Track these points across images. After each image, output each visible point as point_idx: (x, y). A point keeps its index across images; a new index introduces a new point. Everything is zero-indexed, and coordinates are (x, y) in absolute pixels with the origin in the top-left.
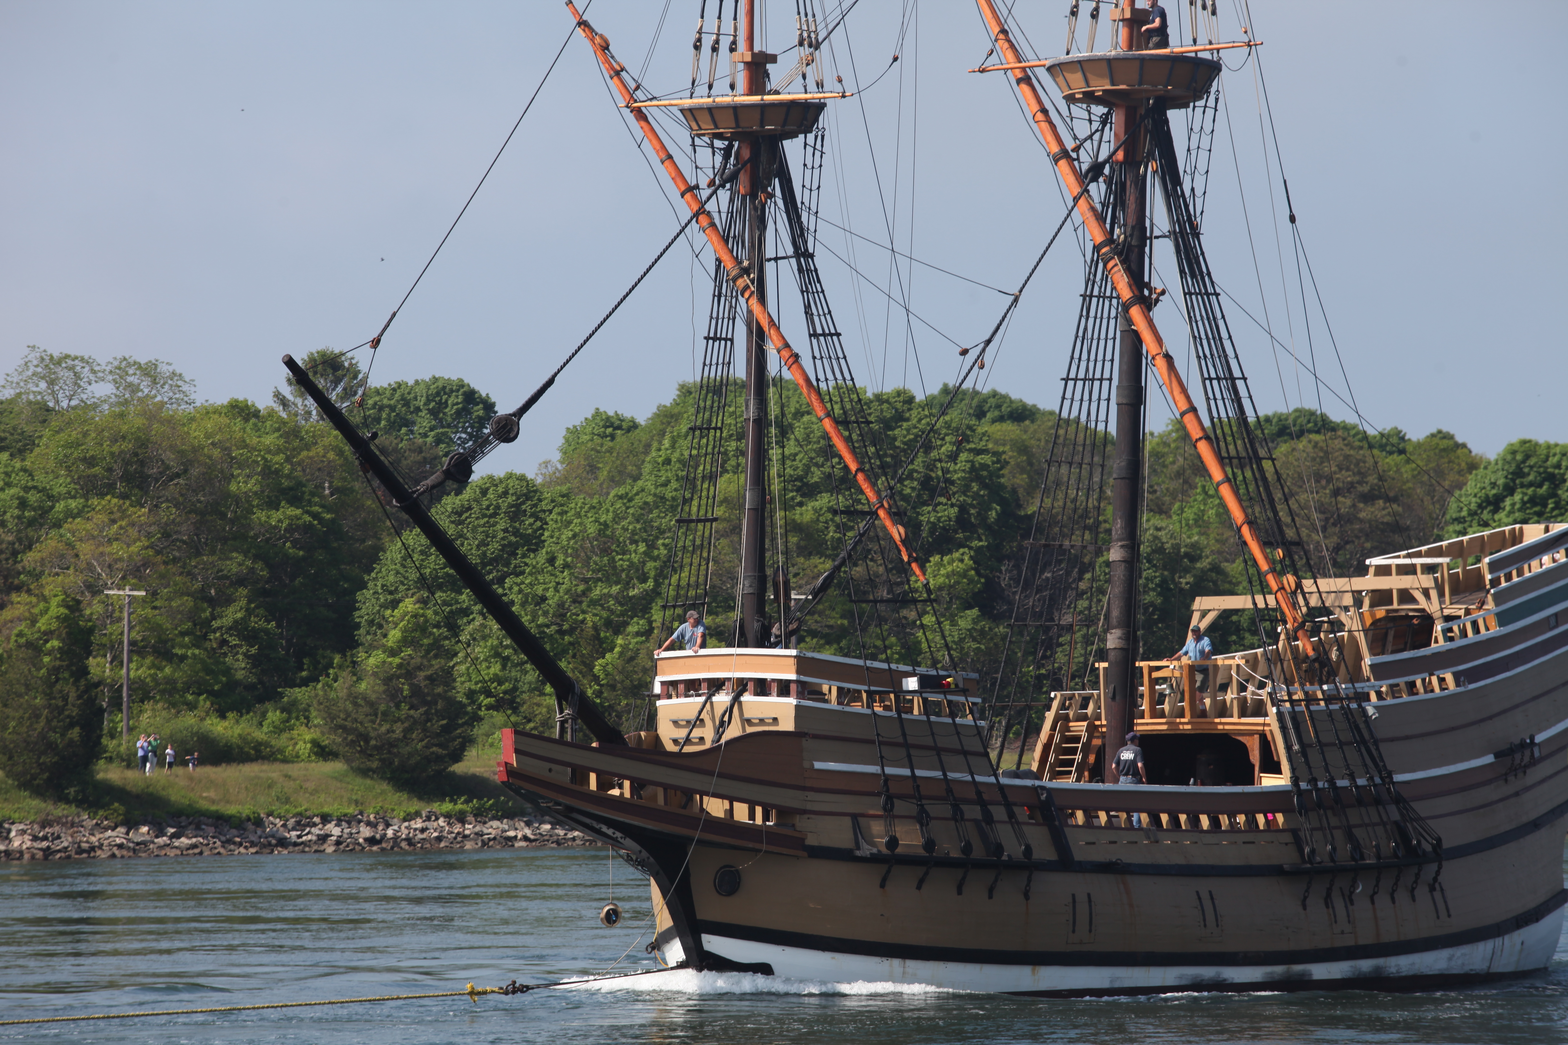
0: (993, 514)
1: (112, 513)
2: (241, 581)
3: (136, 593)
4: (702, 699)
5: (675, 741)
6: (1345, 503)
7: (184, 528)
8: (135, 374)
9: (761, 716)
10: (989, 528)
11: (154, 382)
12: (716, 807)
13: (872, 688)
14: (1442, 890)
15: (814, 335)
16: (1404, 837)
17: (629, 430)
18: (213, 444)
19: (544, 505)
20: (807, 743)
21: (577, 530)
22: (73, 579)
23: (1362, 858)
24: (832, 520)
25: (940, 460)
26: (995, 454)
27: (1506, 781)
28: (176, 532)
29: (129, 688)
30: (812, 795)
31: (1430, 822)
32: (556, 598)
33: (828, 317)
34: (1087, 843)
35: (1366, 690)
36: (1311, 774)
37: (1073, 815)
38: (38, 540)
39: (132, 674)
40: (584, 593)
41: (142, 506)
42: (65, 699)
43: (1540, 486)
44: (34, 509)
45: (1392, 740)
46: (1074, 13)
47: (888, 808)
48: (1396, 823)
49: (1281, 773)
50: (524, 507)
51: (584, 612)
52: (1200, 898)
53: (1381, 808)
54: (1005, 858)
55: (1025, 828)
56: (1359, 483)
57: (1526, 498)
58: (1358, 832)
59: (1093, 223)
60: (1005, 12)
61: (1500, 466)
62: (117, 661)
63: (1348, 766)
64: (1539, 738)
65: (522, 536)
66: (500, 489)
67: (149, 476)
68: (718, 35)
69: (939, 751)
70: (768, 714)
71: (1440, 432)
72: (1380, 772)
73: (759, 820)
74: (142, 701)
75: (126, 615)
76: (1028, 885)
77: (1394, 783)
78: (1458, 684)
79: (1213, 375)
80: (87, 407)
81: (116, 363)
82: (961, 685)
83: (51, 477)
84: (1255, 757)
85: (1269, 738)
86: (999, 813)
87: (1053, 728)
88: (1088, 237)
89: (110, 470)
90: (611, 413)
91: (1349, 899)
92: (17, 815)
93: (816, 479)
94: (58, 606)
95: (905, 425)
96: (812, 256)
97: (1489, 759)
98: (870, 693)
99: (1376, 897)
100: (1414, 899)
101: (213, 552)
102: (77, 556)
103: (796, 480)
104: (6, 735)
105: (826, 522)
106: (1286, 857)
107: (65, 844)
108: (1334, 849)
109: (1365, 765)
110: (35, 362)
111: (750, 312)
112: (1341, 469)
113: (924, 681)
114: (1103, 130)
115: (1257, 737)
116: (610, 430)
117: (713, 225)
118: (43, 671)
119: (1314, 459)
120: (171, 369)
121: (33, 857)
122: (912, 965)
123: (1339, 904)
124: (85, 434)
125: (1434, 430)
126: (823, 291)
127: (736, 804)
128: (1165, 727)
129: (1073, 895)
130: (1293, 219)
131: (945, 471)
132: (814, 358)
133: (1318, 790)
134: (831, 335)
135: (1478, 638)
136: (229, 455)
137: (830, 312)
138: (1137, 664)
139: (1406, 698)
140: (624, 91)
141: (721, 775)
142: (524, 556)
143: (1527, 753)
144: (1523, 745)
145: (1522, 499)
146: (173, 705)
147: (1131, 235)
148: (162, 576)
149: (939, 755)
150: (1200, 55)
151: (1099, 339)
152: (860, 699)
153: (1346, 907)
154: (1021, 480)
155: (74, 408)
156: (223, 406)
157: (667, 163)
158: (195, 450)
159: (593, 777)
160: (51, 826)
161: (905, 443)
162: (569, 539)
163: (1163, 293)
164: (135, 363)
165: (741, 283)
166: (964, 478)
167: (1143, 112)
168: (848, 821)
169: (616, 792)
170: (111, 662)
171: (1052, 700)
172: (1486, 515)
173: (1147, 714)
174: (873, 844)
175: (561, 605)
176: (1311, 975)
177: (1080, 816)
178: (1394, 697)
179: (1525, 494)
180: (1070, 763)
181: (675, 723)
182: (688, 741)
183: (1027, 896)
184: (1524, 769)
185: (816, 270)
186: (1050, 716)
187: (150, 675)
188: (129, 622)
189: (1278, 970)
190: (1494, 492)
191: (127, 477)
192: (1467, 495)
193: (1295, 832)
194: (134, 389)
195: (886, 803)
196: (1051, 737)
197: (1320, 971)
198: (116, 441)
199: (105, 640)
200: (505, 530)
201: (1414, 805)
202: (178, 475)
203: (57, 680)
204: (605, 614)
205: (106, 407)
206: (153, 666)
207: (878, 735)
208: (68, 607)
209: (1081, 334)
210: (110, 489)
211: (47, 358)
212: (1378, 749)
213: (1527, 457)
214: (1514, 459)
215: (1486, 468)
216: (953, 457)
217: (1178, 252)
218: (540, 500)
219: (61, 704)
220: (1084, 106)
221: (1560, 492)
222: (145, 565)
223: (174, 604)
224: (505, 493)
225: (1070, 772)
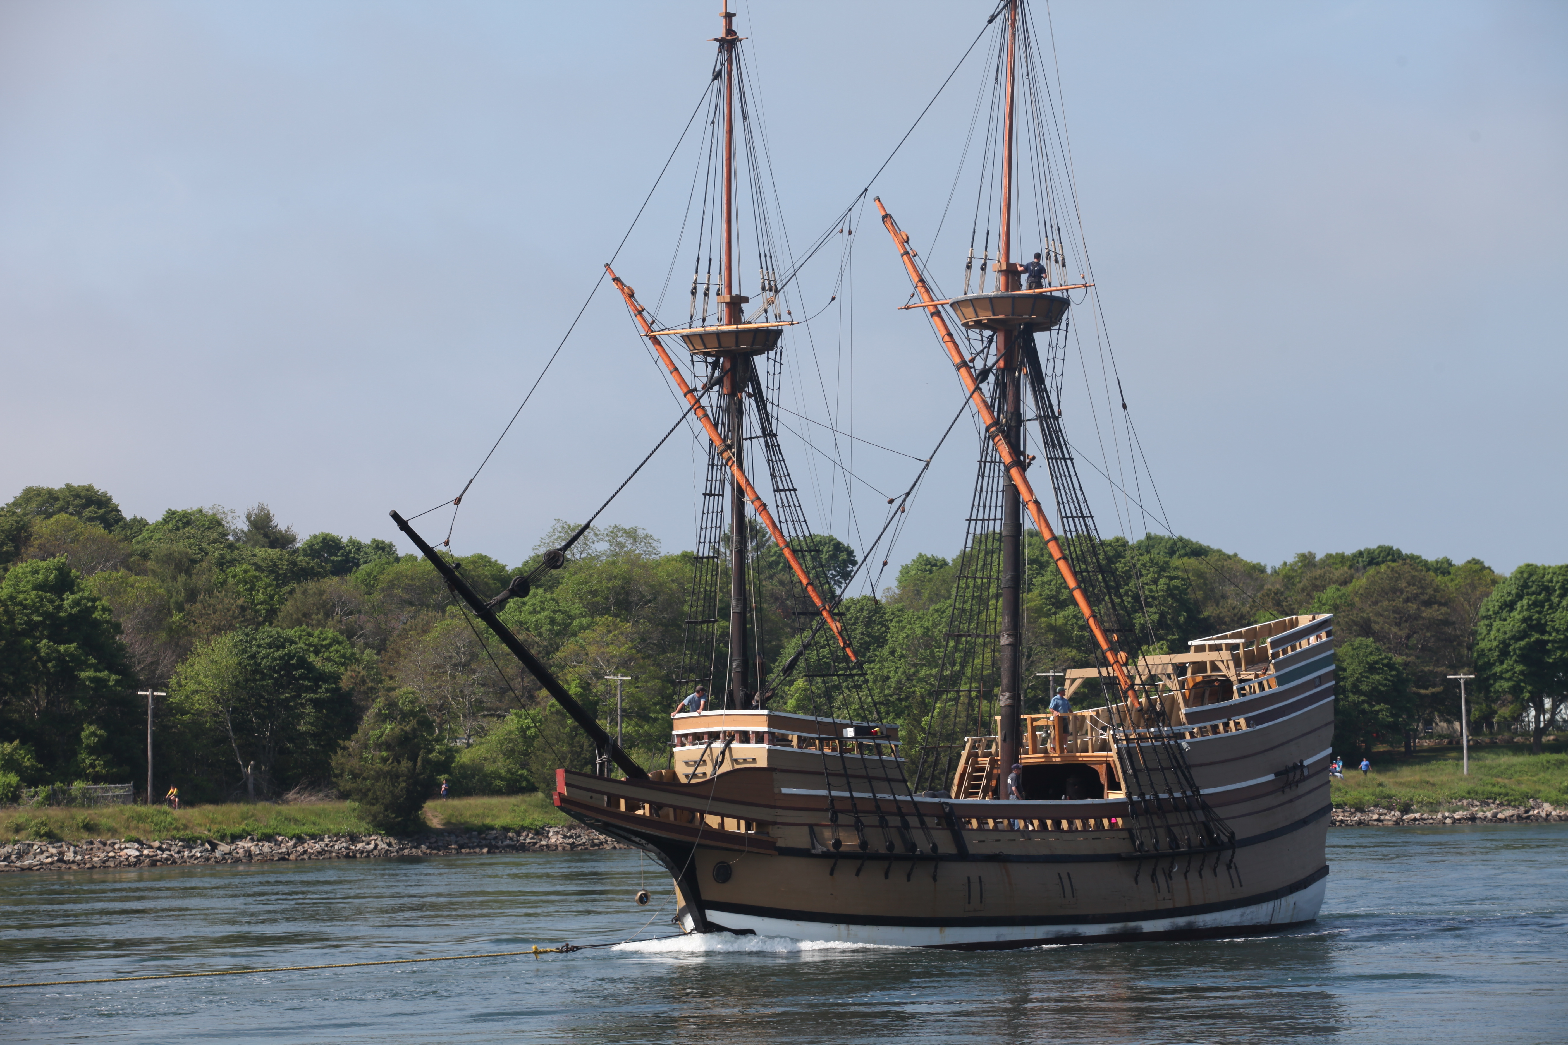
0: (1182, 619)
1: (608, 626)
2: (691, 670)
3: (625, 678)
4: (704, 746)
5: (687, 776)
6: (1412, 607)
7: (655, 635)
8: (622, 536)
9: (744, 757)
10: (1179, 626)
11: (635, 540)
12: (713, 821)
13: (822, 736)
14: (1236, 868)
15: (777, 490)
16: (1209, 833)
17: (941, 567)
18: (672, 580)
19: (887, 617)
20: (776, 776)
21: (909, 632)
22: (584, 669)
23: (1178, 847)
24: (1076, 623)
25: (1147, 584)
26: (1183, 579)
27: (1283, 792)
28: (650, 638)
29: (622, 740)
30: (780, 812)
31: (1227, 822)
32: (896, 677)
33: (787, 478)
34: (980, 841)
35: (1182, 731)
36: (1140, 789)
37: (969, 822)
38: (562, 645)
39: (623, 730)
40: (914, 674)
41: (628, 621)
42: (582, 747)
43: (1540, 594)
44: (560, 625)
45: (1201, 765)
46: (969, 267)
47: (834, 819)
48: (1203, 822)
49: (1120, 790)
50: (874, 618)
51: (914, 686)
52: (1060, 878)
53: (1191, 813)
54: (918, 853)
55: (933, 832)
56: (1421, 594)
57: (1530, 602)
58: (1176, 830)
59: (984, 411)
60: (922, 267)
61: (1513, 581)
62: (614, 722)
63: (1167, 784)
64: (1306, 763)
65: (873, 637)
66: (858, 607)
67: (632, 602)
68: (708, 284)
69: (870, 779)
70: (749, 756)
71: (1474, 559)
72: (1191, 787)
73: (743, 830)
74: (630, 748)
75: (619, 692)
76: (935, 871)
77: (1200, 795)
78: (1248, 726)
79: (1069, 514)
80: (591, 558)
81: (611, 529)
82: (885, 733)
83: (570, 603)
84: (1103, 779)
85: (1113, 766)
86: (913, 821)
87: (967, 762)
88: (982, 421)
89: (607, 598)
90: (929, 556)
91: (1169, 876)
92: (553, 822)
93: (1064, 597)
94: (576, 687)
95: (1123, 560)
96: (775, 436)
97: (1271, 777)
98: (821, 740)
99: (1188, 874)
100: (1216, 875)
101: (673, 651)
102: (587, 654)
103: (1052, 597)
104: (545, 771)
105: (1072, 625)
106: (1122, 847)
107: (584, 840)
108: (1157, 841)
109: (1180, 783)
110: (559, 530)
111: (732, 475)
112: (1409, 585)
113: (859, 731)
114: (989, 347)
115: (1104, 765)
116: (929, 567)
117: (706, 415)
118: (567, 729)
119: (1392, 578)
120: (645, 532)
121: (564, 848)
122: (854, 928)
123: (1161, 879)
124: (591, 576)
125: (1470, 559)
126: (783, 460)
127: (726, 819)
128: (1043, 760)
129: (969, 878)
130: (1124, 406)
131: (1151, 591)
132: (777, 506)
133: (1145, 801)
134: (790, 490)
135: (1263, 694)
136: (683, 588)
137: (788, 474)
138: (1022, 717)
139: (1211, 736)
140: (644, 325)
141: (714, 799)
142: (874, 650)
143: (1298, 772)
144: (1295, 767)
145: (1528, 603)
146: (651, 750)
147: (1011, 419)
148: (641, 667)
149: (870, 782)
150: (1054, 294)
151: (992, 491)
152: (815, 744)
153: (1167, 881)
154: (1200, 594)
155: (584, 559)
156: (678, 556)
157: (674, 373)
158: (661, 584)
159: (622, 801)
160: (575, 829)
161: (1123, 572)
162: (904, 639)
163: (1034, 458)
164: (622, 529)
165: (726, 455)
166: (1163, 596)
167: (1016, 333)
168: (806, 829)
169: (640, 812)
170: (610, 723)
171: (965, 743)
172: (1504, 614)
173: (1030, 751)
174: (824, 845)
175: (899, 682)
176: (1142, 929)
177: (974, 823)
178: (1202, 736)
179: (1529, 599)
180: (978, 787)
181: (687, 763)
182: (694, 775)
183: (935, 879)
184: (1297, 784)
185: (778, 445)
186: (964, 754)
187: (636, 731)
188: (621, 696)
189: (1118, 926)
190: (1510, 598)
191: (618, 603)
192: (1492, 601)
193: (1130, 831)
194: (621, 545)
195: (832, 816)
196: (965, 769)
197: (1149, 926)
198: (611, 580)
199: (606, 709)
200: (862, 634)
201: (1215, 810)
202: (650, 601)
203: (576, 734)
204: (928, 687)
205: (604, 557)
206: (637, 725)
207: (826, 769)
208: (582, 687)
209: (979, 488)
210: (605, 611)
211: (566, 527)
212: (1189, 772)
213: (1531, 575)
214: (1522, 576)
215: (1504, 583)
216: (1155, 582)
217: (1043, 430)
218: (885, 614)
219: (579, 750)
220: (978, 331)
221: (1552, 598)
222: (631, 660)
223: (649, 685)
224: (862, 610)
225: (978, 793)
